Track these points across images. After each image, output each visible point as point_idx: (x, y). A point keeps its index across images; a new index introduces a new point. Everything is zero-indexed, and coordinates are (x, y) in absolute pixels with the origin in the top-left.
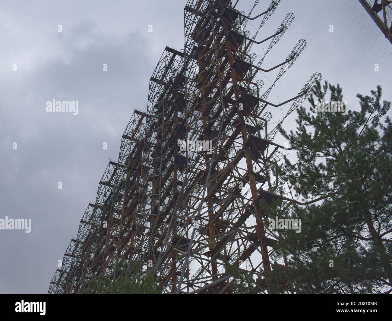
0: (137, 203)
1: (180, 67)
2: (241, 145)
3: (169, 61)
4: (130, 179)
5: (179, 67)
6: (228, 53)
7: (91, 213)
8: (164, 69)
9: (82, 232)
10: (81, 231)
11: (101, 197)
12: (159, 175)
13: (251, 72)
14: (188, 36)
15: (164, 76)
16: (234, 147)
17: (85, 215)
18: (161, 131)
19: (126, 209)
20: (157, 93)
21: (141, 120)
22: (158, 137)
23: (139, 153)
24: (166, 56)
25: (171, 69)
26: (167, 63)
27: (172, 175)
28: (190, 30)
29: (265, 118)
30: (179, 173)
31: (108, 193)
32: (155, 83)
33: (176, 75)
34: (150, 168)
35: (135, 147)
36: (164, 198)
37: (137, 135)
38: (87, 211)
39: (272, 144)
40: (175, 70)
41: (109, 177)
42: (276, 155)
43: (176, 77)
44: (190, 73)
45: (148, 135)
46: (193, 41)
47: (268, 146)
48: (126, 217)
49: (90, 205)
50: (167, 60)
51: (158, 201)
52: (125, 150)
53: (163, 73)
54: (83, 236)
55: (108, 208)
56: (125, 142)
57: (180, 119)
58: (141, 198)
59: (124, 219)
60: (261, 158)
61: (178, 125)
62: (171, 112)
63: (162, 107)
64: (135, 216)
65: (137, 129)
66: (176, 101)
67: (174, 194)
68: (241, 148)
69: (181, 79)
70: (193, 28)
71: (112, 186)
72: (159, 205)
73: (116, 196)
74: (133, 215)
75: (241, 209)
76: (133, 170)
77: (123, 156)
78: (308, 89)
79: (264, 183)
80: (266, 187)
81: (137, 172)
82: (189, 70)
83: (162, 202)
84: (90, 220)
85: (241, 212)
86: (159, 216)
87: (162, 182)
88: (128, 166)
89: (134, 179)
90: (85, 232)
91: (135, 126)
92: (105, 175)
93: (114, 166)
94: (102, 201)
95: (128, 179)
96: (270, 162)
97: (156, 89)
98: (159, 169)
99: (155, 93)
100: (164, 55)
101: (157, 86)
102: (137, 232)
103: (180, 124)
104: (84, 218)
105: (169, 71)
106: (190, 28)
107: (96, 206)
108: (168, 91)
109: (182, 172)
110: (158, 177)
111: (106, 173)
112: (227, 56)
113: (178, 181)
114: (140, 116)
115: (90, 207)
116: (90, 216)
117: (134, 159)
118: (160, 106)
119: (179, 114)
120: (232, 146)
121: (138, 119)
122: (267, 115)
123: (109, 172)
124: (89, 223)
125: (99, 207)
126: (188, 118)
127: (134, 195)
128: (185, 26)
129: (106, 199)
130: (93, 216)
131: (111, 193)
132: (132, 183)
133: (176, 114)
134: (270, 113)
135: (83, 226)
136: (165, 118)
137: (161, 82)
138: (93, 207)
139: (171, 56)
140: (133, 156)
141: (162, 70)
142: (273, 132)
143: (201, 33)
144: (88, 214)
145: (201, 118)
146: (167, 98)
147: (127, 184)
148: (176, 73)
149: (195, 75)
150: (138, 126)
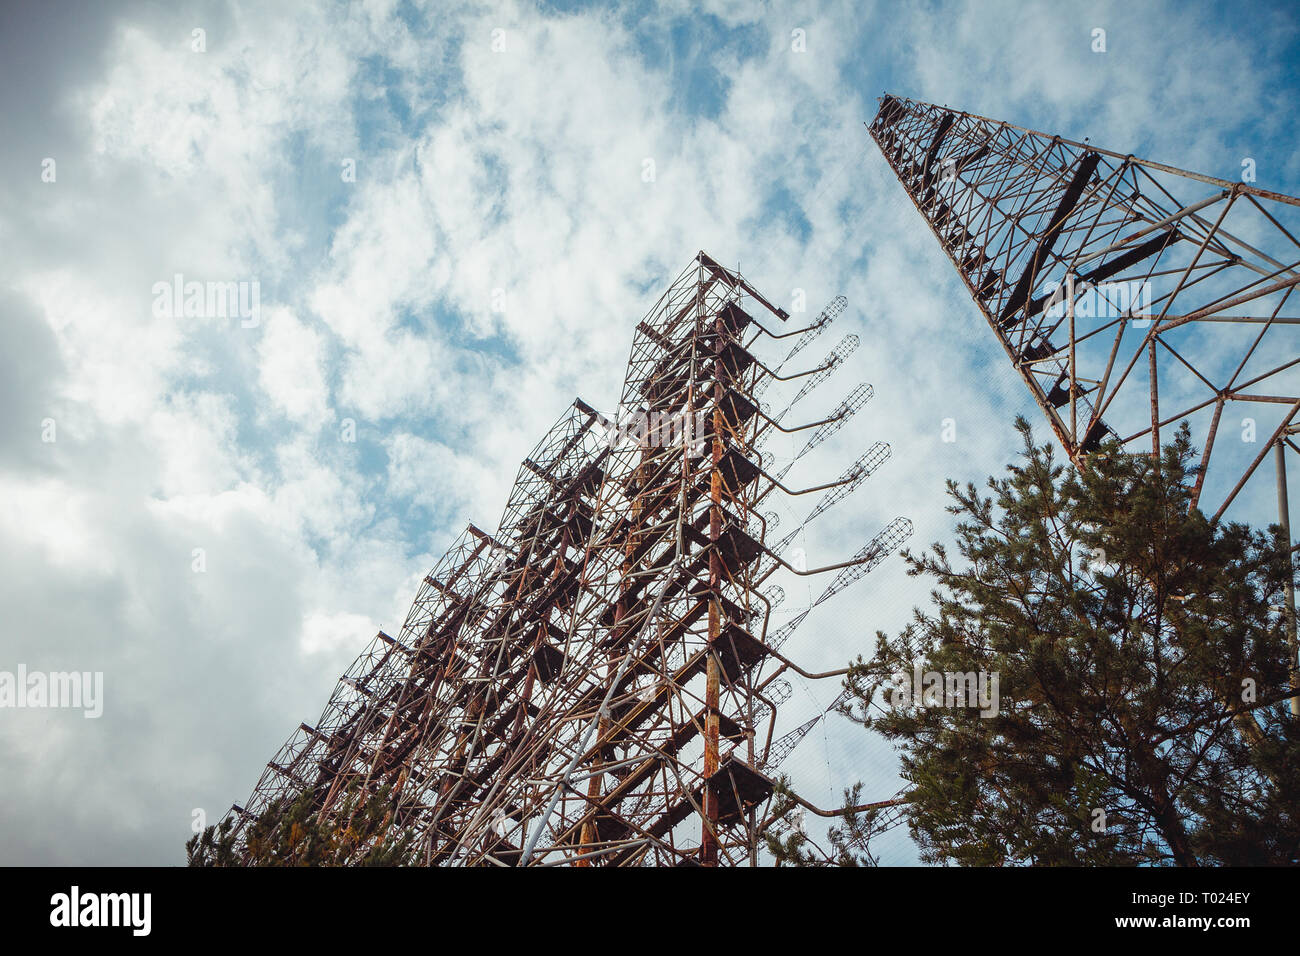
0: (417, 741)
1: (598, 450)
2: (704, 641)
3: (577, 431)
4: (416, 680)
5: (596, 448)
6: (714, 434)
7: (300, 748)
8: (561, 447)
9: (265, 792)
10: (263, 788)
11: (336, 712)
12: (489, 680)
13: (756, 490)
14: (631, 384)
15: (555, 463)
16: (684, 642)
17: (285, 751)
18: (519, 581)
19: (387, 750)
20: (531, 495)
21: (478, 550)
22: (509, 594)
23: (453, 626)
24: (571, 419)
25: (575, 449)
26: (571, 434)
27: (521, 689)
28: (638, 372)
29: (768, 597)
30: (537, 685)
31: (356, 707)
32: (532, 473)
33: (583, 465)
34: (469, 665)
35: (449, 610)
36: (489, 740)
37: (461, 582)
38: (290, 742)
39: (775, 654)
40: (586, 455)
41: (368, 669)
42: (779, 687)
43: (584, 469)
44: (619, 462)
45: (488, 587)
46: (639, 396)
47: (764, 658)
48: (381, 771)
49: (305, 727)
50: (571, 427)
51: (469, 747)
52: (422, 612)
53: (556, 454)
54: (264, 802)
55: (344, 742)
56: (419, 617)
57: (569, 563)
58: (429, 732)
59: (376, 775)
60: (742, 684)
61: (563, 574)
62: (554, 543)
63: (534, 529)
64: (403, 773)
65: (464, 568)
66: (571, 523)
67: (516, 732)
68: (701, 648)
69: (593, 477)
70: (646, 371)
71: (368, 693)
72: (470, 754)
73: (373, 715)
74: (399, 771)
75: (670, 797)
76: (432, 661)
77: (414, 624)
78: (878, 551)
79: (738, 741)
80: (741, 753)
81: (437, 668)
82: (617, 455)
83: (479, 749)
84: (293, 765)
85: (670, 804)
86: (465, 778)
87: (492, 701)
88: (419, 650)
89: (425, 685)
90: (272, 792)
91: (461, 562)
92: (359, 663)
93: (387, 644)
94: (334, 724)
95: (411, 682)
96: (761, 698)
97: (531, 488)
98: (491, 669)
99: (525, 495)
100: (569, 415)
101: (527, 501)
102: (400, 810)
103: (566, 573)
104: (279, 757)
105: (570, 452)
106: (643, 350)
107: (316, 734)
108: (559, 495)
109: (545, 686)
110: (485, 683)
111: (364, 658)
112: (712, 438)
113: (532, 705)
114: (479, 542)
115: (302, 731)
116: (296, 755)
117: (440, 635)
118: (529, 525)
119: (571, 552)
120: (681, 640)
121: (472, 547)
122: (773, 592)
123: (371, 655)
124: (287, 772)
125: (324, 738)
126: (590, 560)
127: (416, 721)
128: (631, 363)
129: (345, 719)
130: (304, 755)
131: (362, 709)
132: (420, 692)
133: (563, 552)
134: (780, 590)
135: (272, 775)
136: (533, 556)
137: (546, 474)
138: (309, 735)
139: (584, 423)
140: (438, 631)
141: (554, 448)
142: (780, 633)
143: (664, 380)
144: (291, 748)
145: (620, 568)
146: (553, 509)
147: (406, 692)
148: (586, 460)
149: (628, 470)
150: (468, 562)
